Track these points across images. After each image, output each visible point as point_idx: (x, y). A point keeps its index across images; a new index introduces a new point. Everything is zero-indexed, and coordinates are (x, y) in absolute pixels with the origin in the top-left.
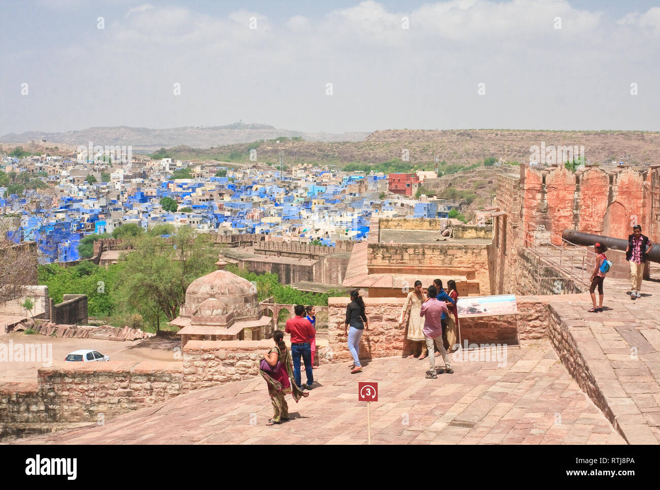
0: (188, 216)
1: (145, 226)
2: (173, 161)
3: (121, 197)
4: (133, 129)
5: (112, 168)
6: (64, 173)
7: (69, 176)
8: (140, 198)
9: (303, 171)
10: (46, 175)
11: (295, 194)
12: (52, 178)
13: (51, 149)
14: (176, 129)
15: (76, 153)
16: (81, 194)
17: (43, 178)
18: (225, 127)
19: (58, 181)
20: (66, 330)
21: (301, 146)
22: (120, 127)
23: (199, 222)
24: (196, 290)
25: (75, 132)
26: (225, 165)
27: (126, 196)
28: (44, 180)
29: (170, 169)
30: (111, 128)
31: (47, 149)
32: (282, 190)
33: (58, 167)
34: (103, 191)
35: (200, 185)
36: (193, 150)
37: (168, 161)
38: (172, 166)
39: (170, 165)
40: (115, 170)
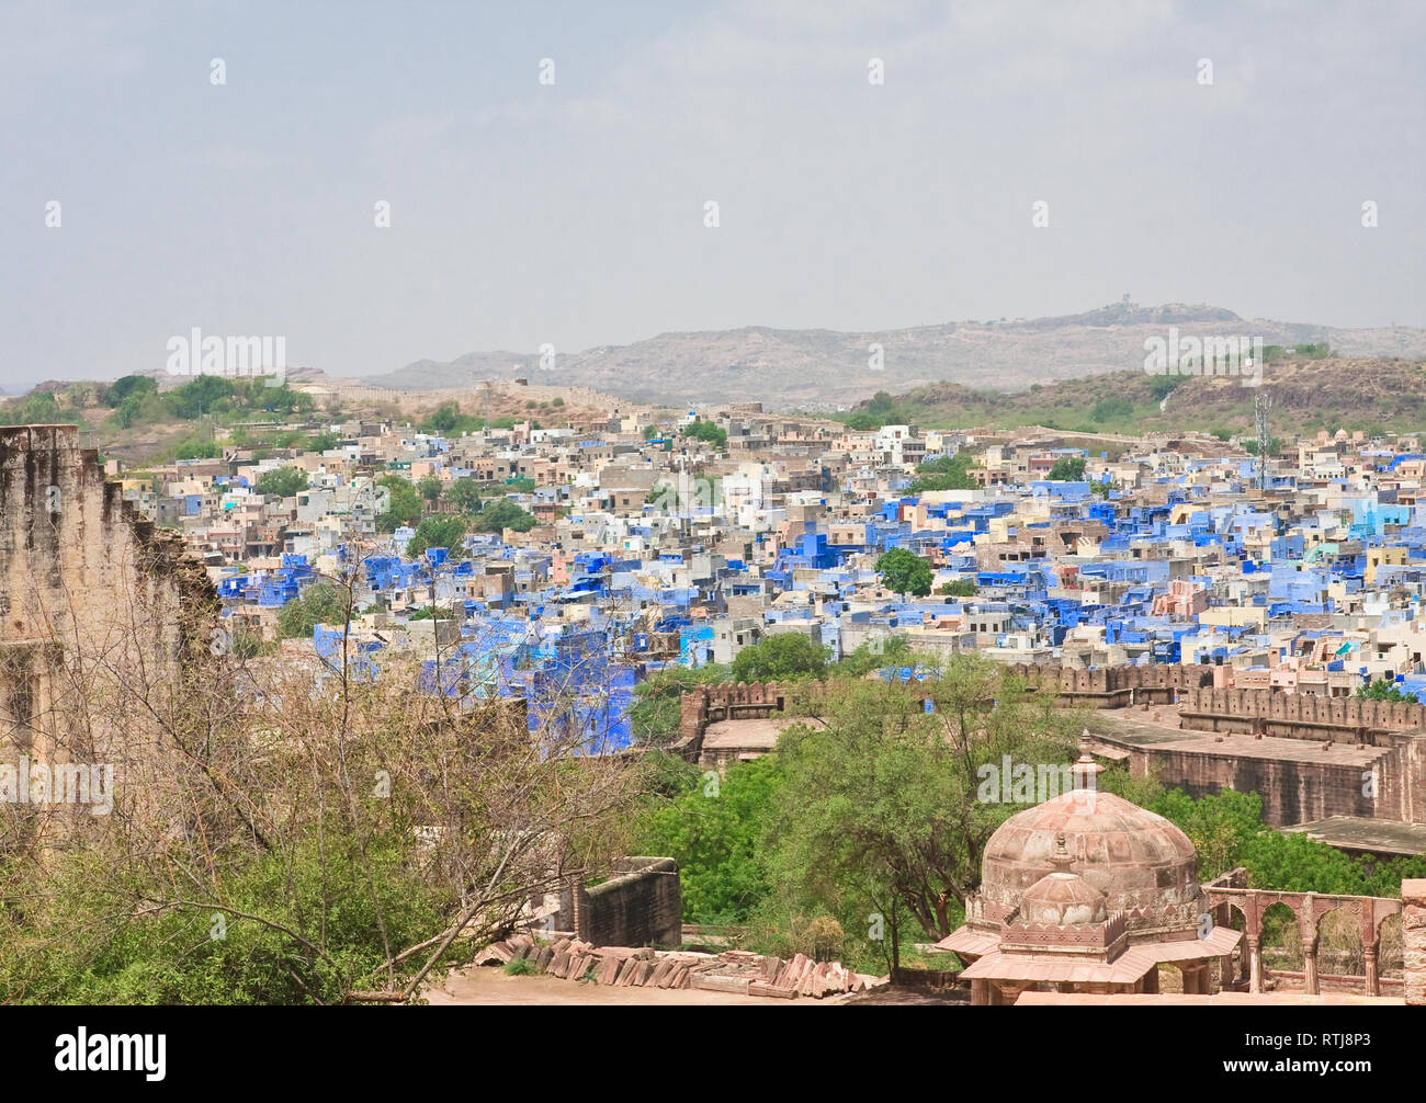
0: (967, 609)
1: (833, 642)
2: (913, 432)
3: (756, 550)
4: (787, 336)
5: (726, 462)
6: (583, 479)
7: (597, 489)
8: (815, 554)
9: (1335, 455)
10: (529, 488)
11: (1308, 533)
12: (547, 495)
13: (544, 406)
14: (923, 332)
15: (618, 416)
16: (636, 543)
17: (521, 496)
18: (1078, 320)
19: (566, 503)
20: (624, 962)
21: (1328, 373)
22: (747, 331)
23: (1000, 627)
24: (1012, 847)
25: (611, 349)
26: (1079, 443)
27: (771, 546)
28: (525, 503)
29: (906, 459)
30: (722, 335)
31: (531, 405)
32: (1266, 521)
33: (564, 462)
34: (701, 533)
35: (1003, 509)
36: (977, 398)
37: (898, 434)
38: (912, 451)
39: (906, 447)
40: (735, 467)
